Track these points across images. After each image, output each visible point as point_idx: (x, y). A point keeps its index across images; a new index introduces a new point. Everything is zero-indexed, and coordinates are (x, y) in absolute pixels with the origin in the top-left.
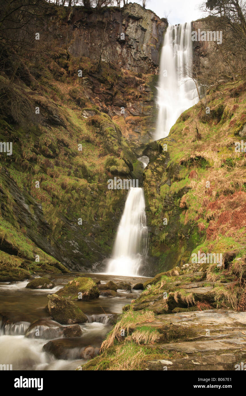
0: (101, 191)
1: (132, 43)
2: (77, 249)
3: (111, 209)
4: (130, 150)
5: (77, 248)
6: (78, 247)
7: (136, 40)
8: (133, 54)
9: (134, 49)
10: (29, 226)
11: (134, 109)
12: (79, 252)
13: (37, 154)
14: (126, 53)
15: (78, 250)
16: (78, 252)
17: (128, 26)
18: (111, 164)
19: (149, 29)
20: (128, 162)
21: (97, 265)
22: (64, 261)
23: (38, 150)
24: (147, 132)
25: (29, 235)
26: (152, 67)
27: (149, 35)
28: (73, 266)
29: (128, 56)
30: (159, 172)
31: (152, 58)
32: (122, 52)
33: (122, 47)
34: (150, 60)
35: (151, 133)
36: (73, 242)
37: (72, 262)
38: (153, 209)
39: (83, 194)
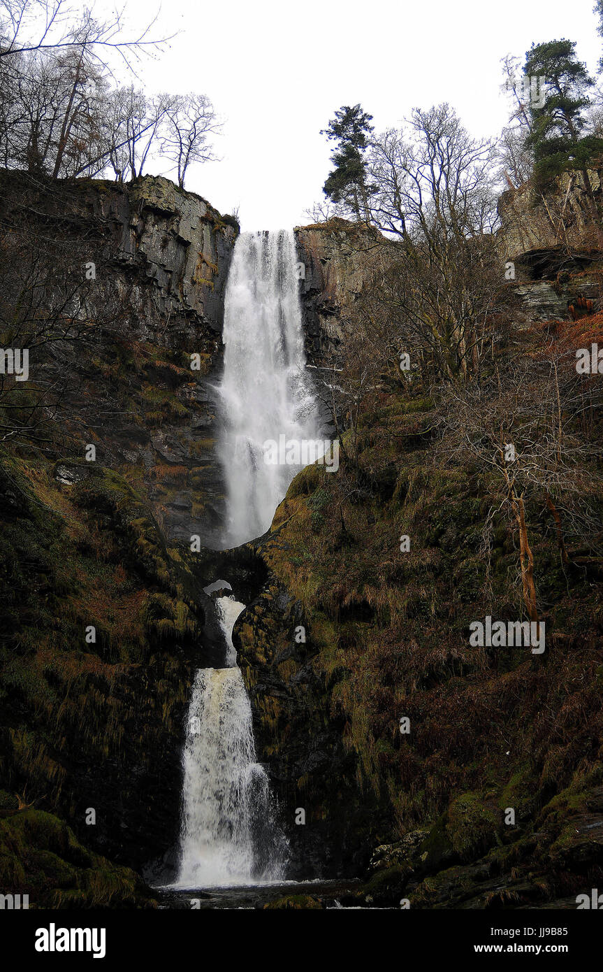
1: (155, 274)
7: (164, 266)
8: (158, 301)
9: (160, 288)
11: (171, 445)
14: (141, 296)
17: (144, 231)
18: (159, 615)
19: (194, 240)
24: (206, 506)
26: (205, 336)
27: (195, 255)
29: (145, 303)
31: (206, 314)
32: (130, 292)
33: (129, 282)
34: (201, 318)
35: (215, 508)
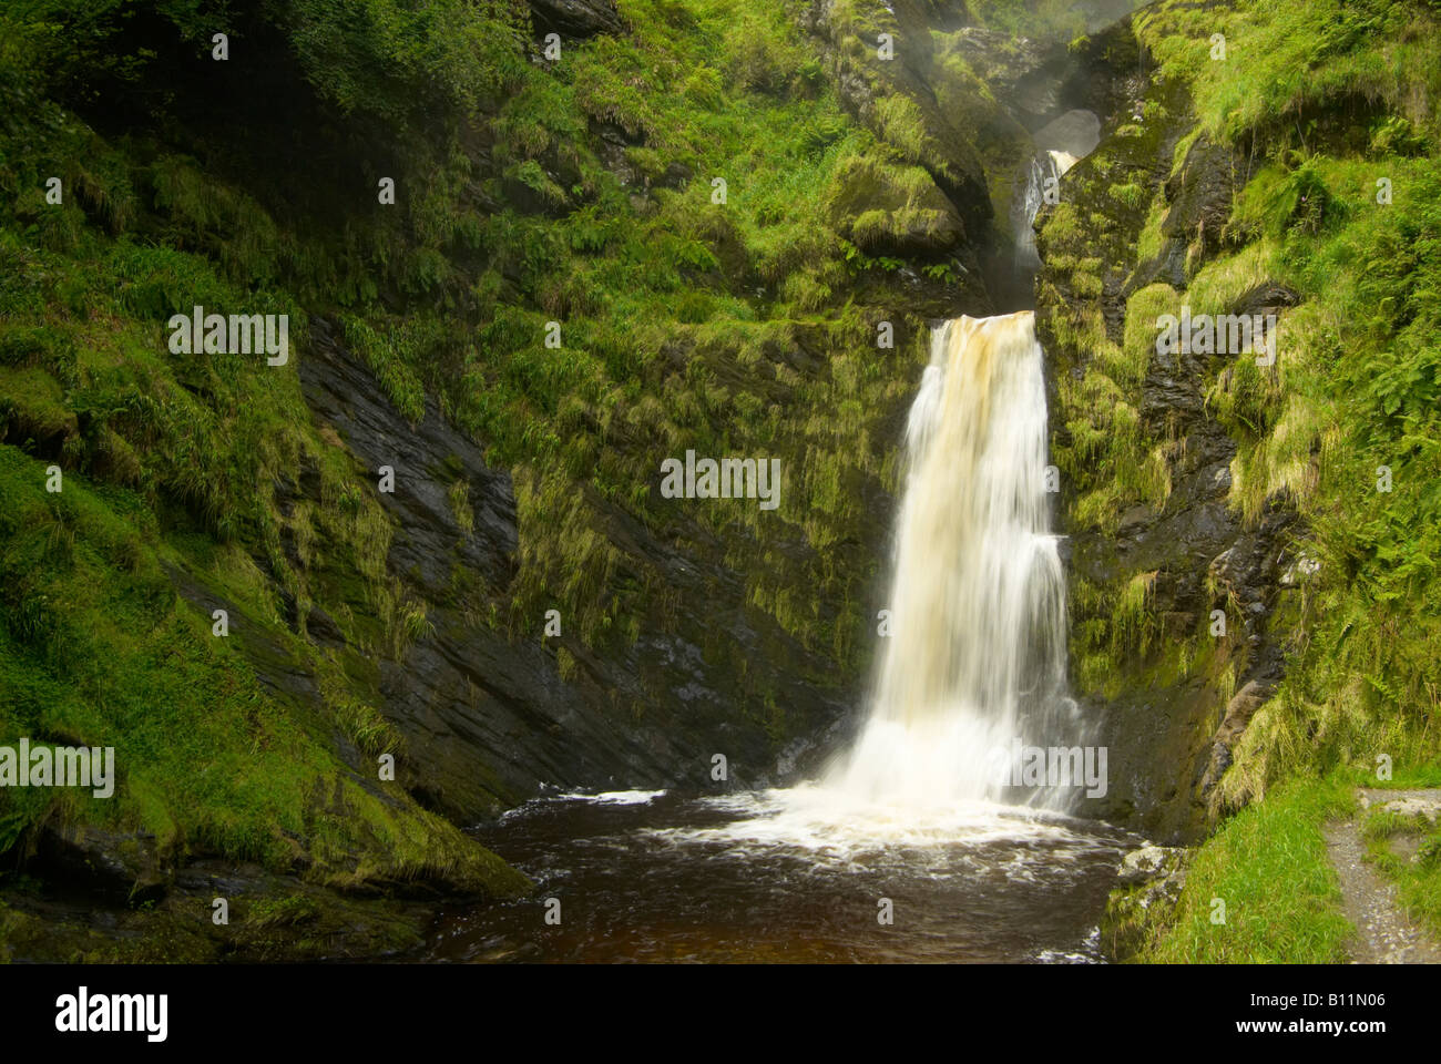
0: (814, 356)
2: (696, 680)
3: (862, 452)
4: (985, 92)
5: (698, 674)
6: (699, 666)
10: (442, 593)
12: (704, 696)
13: (485, 210)
15: (701, 684)
16: (699, 692)
18: (859, 206)
20: (954, 178)
21: (799, 751)
22: (633, 744)
23: (487, 190)
25: (443, 644)
28: (682, 766)
30: (1123, 209)
36: (673, 644)
37: (675, 747)
38: (1085, 432)
39: (718, 386)
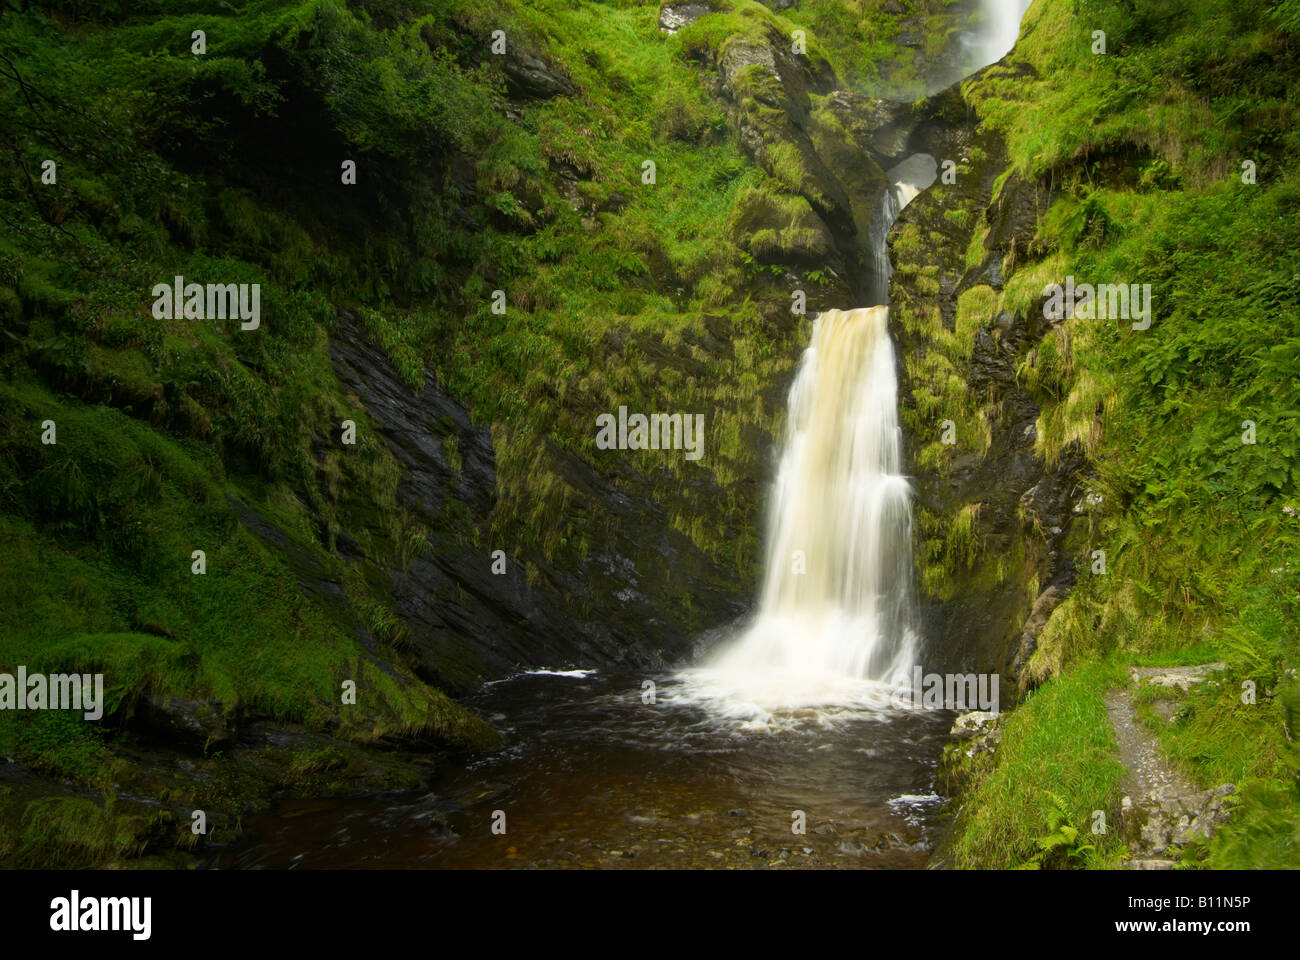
0: (721, 340)
2: (631, 587)
3: (757, 412)
4: (850, 140)
5: (633, 581)
6: (634, 576)
10: (438, 520)
12: (637, 598)
13: (471, 229)
15: (635, 589)
16: (634, 595)
18: (755, 226)
20: (827, 205)
21: (709, 640)
22: (583, 634)
23: (473, 214)
30: (955, 229)
36: (614, 559)
38: (926, 397)
39: (648, 363)
